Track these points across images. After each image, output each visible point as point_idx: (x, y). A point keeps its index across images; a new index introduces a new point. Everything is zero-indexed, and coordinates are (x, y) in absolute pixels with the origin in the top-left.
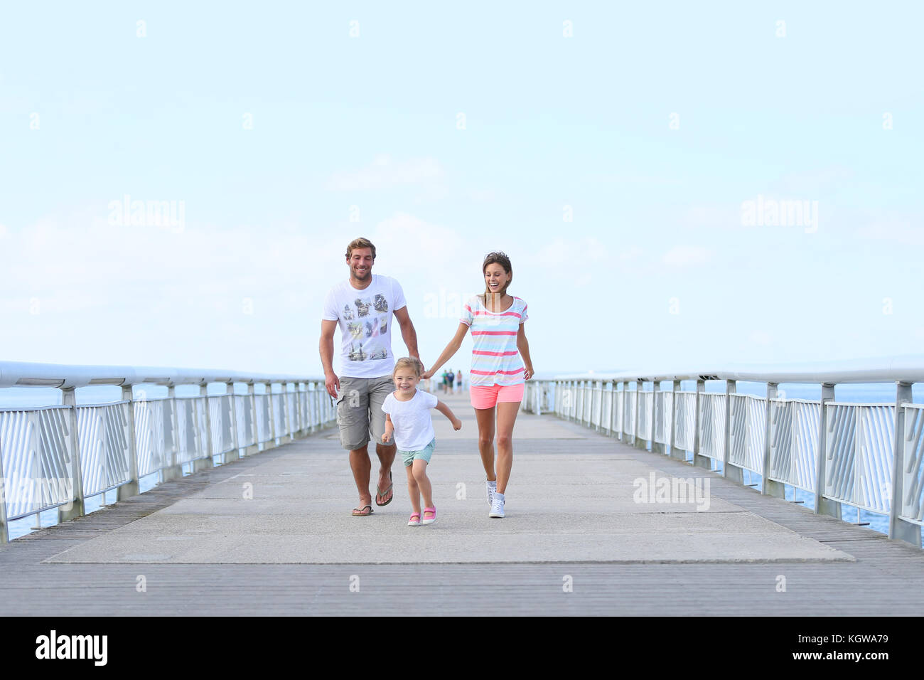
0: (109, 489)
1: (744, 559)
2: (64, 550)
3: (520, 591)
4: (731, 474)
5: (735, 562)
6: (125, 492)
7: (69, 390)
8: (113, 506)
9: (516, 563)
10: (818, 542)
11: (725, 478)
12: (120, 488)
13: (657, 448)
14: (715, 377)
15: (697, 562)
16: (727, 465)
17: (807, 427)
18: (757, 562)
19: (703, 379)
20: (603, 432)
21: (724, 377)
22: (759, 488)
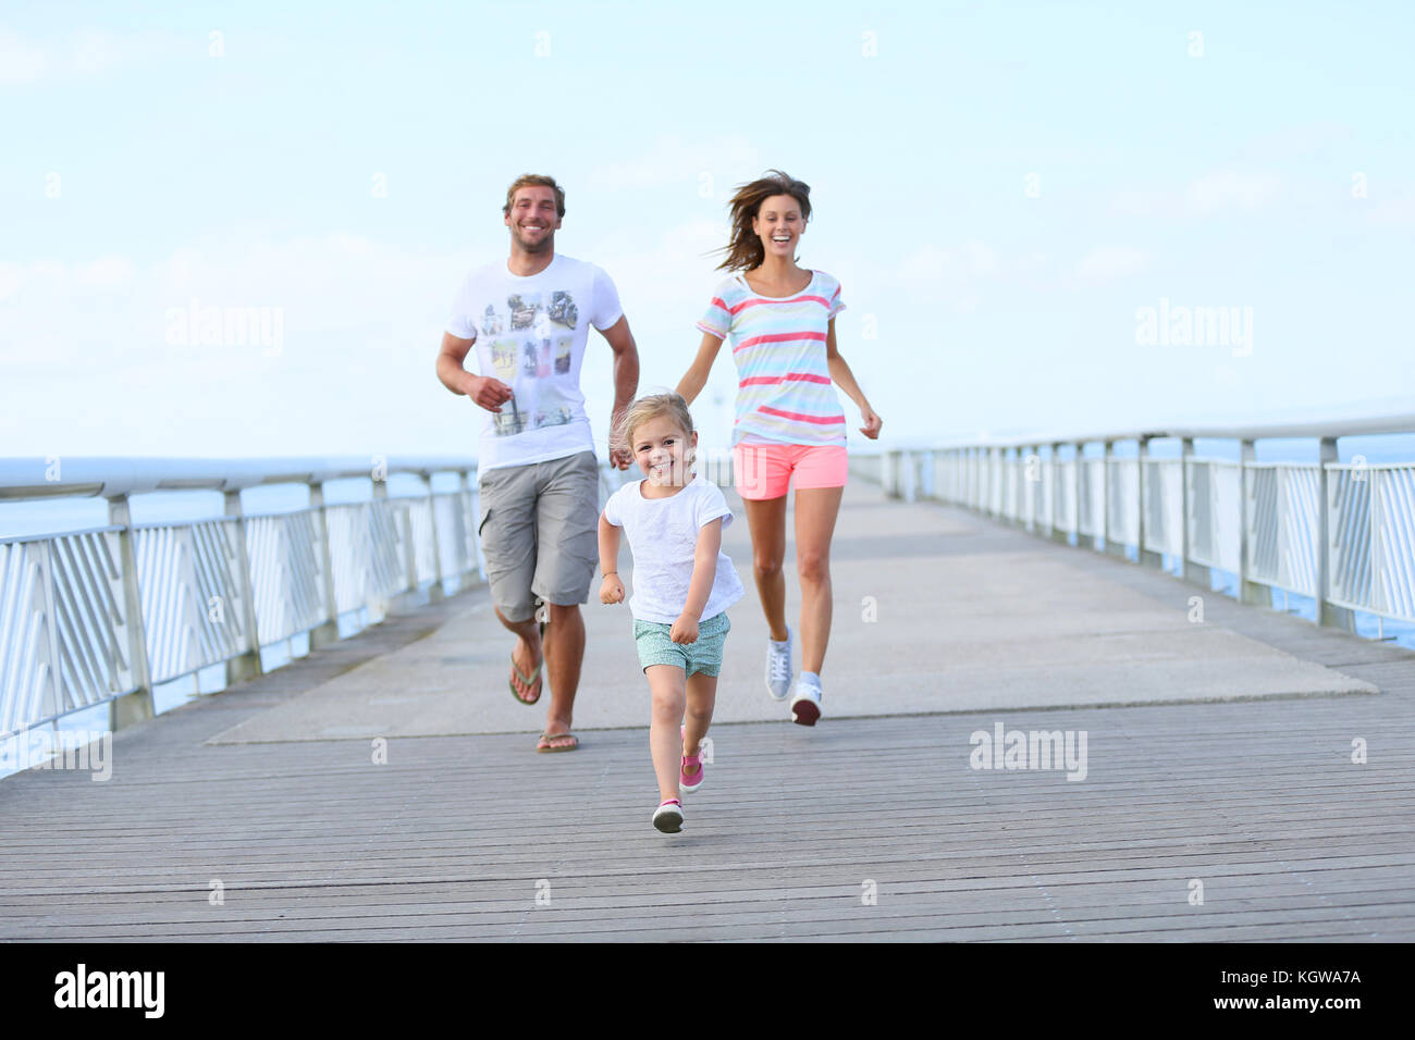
0: (296, 633)
1: (1218, 697)
2: (235, 724)
3: (896, 757)
4: (1193, 574)
5: (1205, 702)
6: (321, 637)
7: (232, 494)
8: (304, 659)
9: (888, 716)
10: (1323, 668)
11: (1186, 581)
12: (312, 633)
13: (1085, 542)
14: (1163, 435)
15: (1151, 704)
16: (1187, 563)
17: (1300, 502)
18: (1236, 700)
19: (1146, 439)
20: (1004, 521)
21: (1177, 433)
22: (1236, 591)
